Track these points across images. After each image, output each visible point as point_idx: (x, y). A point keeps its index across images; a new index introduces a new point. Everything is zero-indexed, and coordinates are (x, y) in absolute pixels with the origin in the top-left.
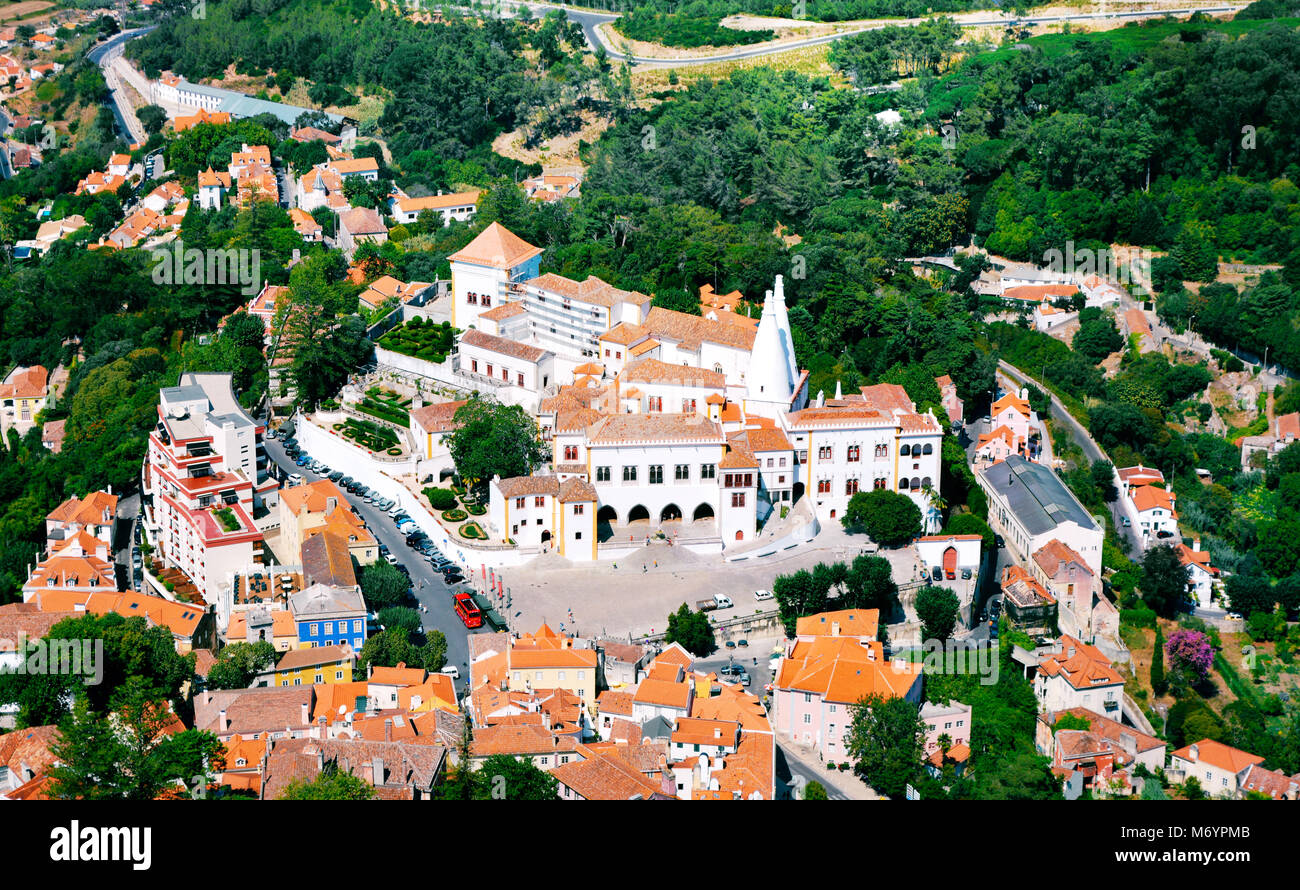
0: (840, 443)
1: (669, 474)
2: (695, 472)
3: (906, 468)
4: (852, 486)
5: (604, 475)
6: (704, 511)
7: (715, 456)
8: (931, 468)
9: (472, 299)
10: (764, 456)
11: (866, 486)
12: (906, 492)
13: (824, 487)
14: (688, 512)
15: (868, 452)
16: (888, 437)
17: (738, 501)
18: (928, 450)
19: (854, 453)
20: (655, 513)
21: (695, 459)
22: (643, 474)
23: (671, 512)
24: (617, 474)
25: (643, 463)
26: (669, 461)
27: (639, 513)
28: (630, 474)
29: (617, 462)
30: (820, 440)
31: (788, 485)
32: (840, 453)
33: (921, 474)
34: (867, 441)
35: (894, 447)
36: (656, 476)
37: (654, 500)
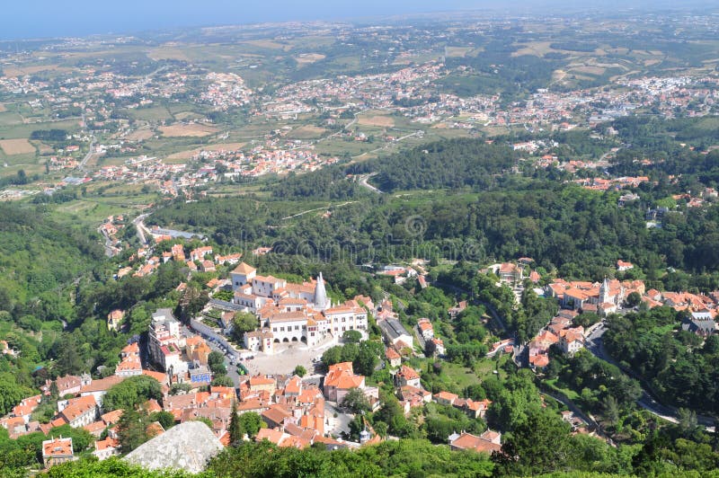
0: (340, 317)
1: (293, 328)
2: (300, 328)
3: (358, 323)
4: (344, 329)
5: (275, 330)
6: (303, 338)
7: (306, 323)
8: (365, 322)
9: (237, 283)
10: (319, 322)
11: (348, 329)
12: (359, 330)
13: (336, 329)
14: (299, 339)
15: (347, 319)
16: (352, 314)
17: (313, 335)
18: (363, 318)
19: (344, 320)
20: (290, 339)
21: (301, 323)
22: (286, 329)
23: (295, 339)
24: (279, 329)
25: (286, 325)
26: (293, 325)
27: (286, 340)
28: (282, 329)
29: (279, 326)
30: (334, 316)
31: (326, 329)
32: (340, 320)
33: (362, 324)
34: (347, 316)
35: (355, 317)
36: (290, 329)
37: (290, 336)
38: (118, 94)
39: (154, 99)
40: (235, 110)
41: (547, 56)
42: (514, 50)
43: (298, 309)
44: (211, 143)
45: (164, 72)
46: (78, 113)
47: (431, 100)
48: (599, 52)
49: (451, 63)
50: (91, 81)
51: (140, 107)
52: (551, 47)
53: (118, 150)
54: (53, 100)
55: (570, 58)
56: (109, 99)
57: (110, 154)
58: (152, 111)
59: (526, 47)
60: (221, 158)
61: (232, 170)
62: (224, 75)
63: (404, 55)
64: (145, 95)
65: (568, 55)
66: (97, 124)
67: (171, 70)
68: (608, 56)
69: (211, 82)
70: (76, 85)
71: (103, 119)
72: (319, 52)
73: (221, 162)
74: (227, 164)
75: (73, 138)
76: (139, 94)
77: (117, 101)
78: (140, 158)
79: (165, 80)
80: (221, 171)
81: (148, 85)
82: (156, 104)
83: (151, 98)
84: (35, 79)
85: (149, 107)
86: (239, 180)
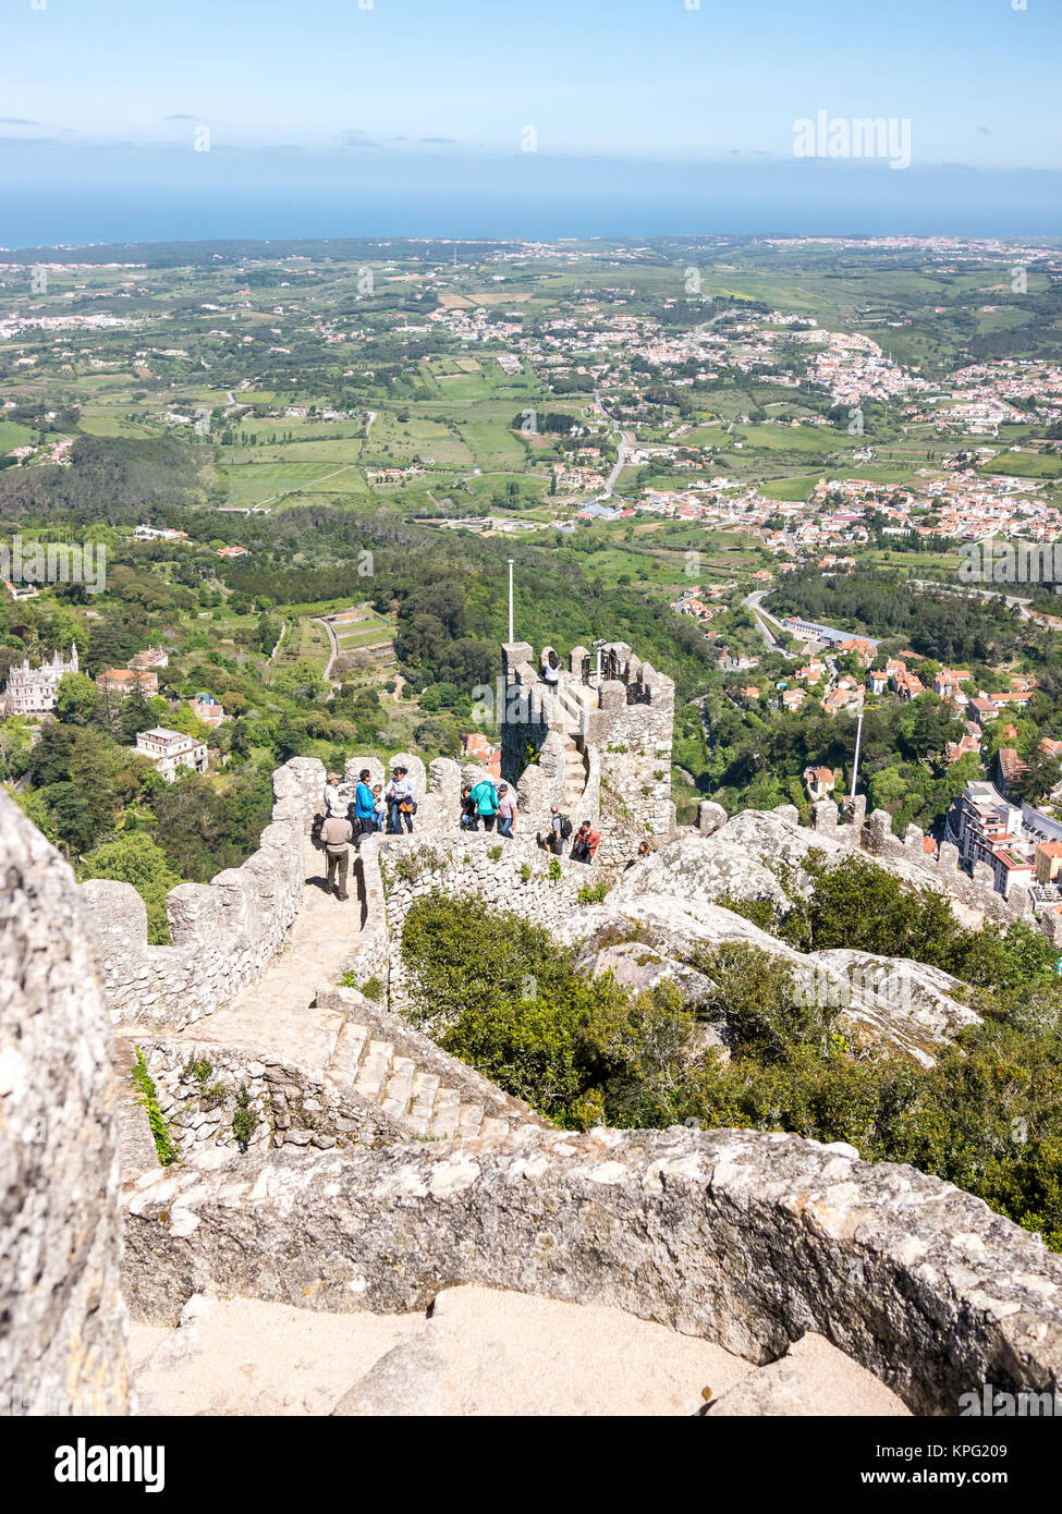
38: (655, 357)
39: (723, 372)
40: (875, 407)
44: (843, 465)
45: (729, 321)
46: (588, 386)
50: (599, 329)
51: (698, 386)
53: (669, 463)
54: (540, 358)
56: (639, 364)
57: (657, 470)
58: (718, 396)
61: (896, 523)
62: (845, 336)
64: (705, 364)
66: (625, 410)
67: (741, 319)
69: (822, 348)
70: (573, 334)
71: (635, 403)
72: (1022, 305)
73: (870, 504)
74: (885, 510)
75: (587, 432)
76: (692, 361)
77: (655, 371)
78: (714, 482)
79: (733, 337)
80: (875, 522)
81: (704, 345)
82: (726, 381)
83: (717, 369)
84: (495, 317)
85: (714, 386)
86: (913, 543)
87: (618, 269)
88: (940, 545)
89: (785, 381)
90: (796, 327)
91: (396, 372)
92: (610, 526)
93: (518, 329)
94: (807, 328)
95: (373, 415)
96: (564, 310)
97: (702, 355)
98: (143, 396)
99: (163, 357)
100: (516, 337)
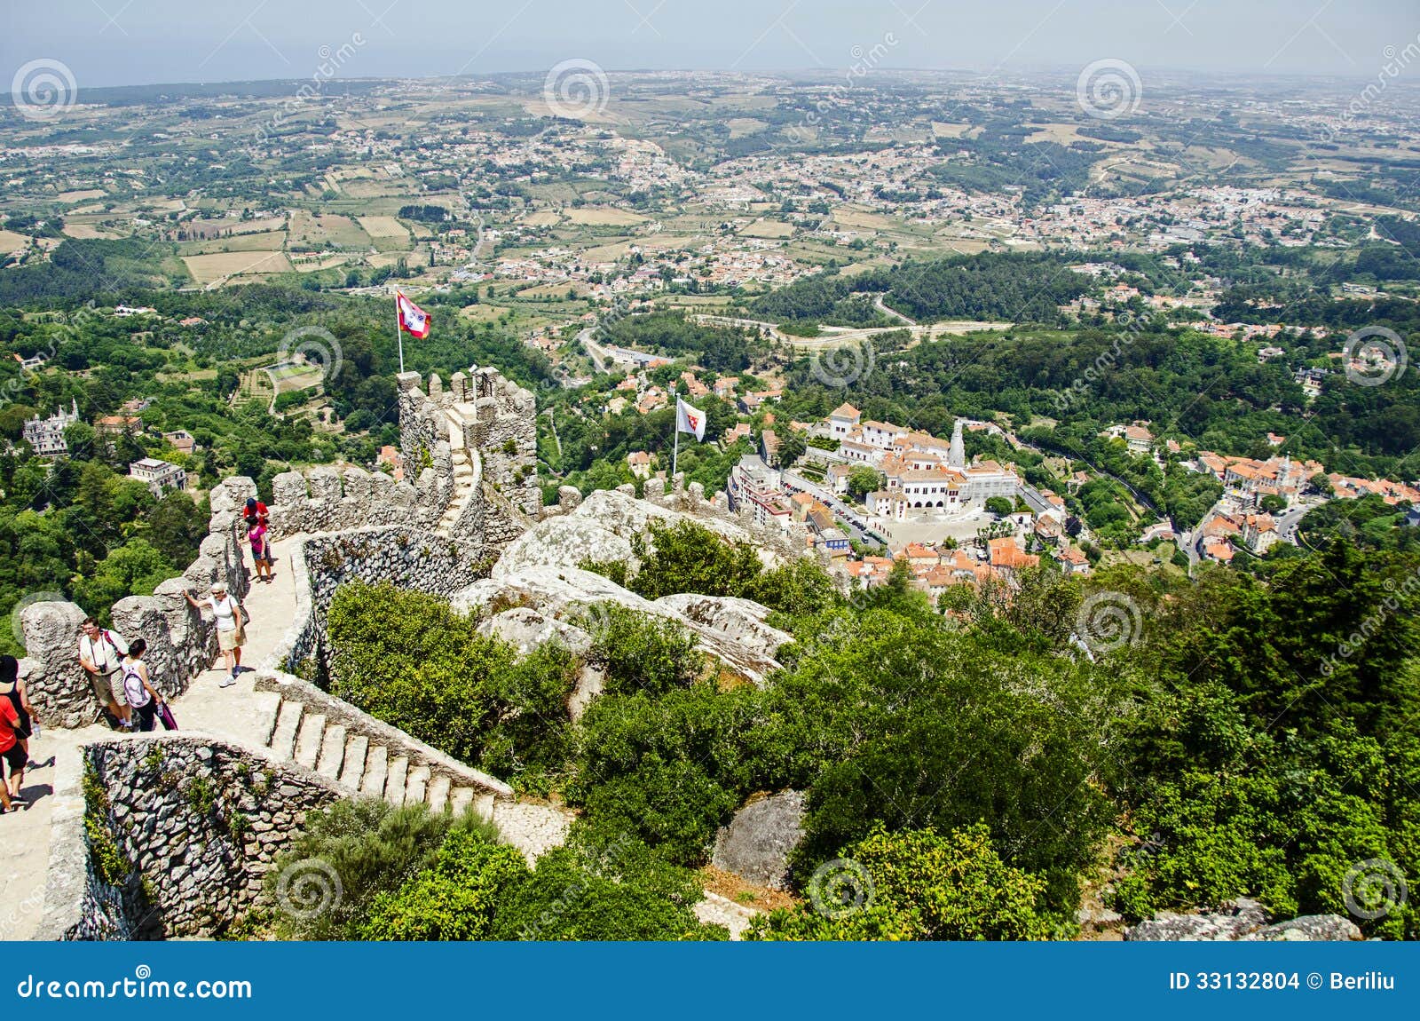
0: (984, 481)
1: (930, 491)
2: (938, 490)
3: (1005, 489)
4: (987, 496)
5: (908, 491)
6: (940, 504)
7: (945, 485)
9: (838, 429)
10: (959, 485)
11: (991, 496)
13: (978, 496)
14: (935, 504)
15: (992, 484)
16: (998, 479)
17: (953, 500)
18: (1011, 483)
19: (988, 484)
20: (924, 505)
21: (938, 486)
22: (921, 491)
23: (929, 504)
24: (912, 491)
25: (921, 487)
26: (930, 486)
27: (918, 505)
28: (917, 491)
29: (912, 487)
30: (976, 479)
32: (983, 484)
34: (992, 481)
35: (1001, 482)
36: (925, 491)
37: (924, 500)
38: (501, 162)
39: (552, 171)
40: (661, 193)
41: (1075, 145)
42: (1029, 133)
43: (929, 467)
44: (642, 235)
45: (555, 134)
46: (454, 185)
47: (931, 196)
48: (1143, 145)
49: (946, 146)
50: (459, 142)
51: (533, 181)
52: (1079, 132)
53: (517, 239)
54: (417, 165)
55: (1104, 151)
56: (490, 167)
57: (509, 244)
58: (548, 189)
59: (1042, 130)
60: (662, 256)
61: (681, 274)
62: (637, 142)
63: (874, 130)
64: (538, 165)
65: (1103, 146)
66: (480, 200)
67: (563, 131)
68: (1156, 151)
69: (622, 151)
70: (439, 146)
71: (488, 195)
72: (760, 118)
73: (661, 262)
74: (673, 266)
75: (455, 219)
76: (529, 163)
77: (502, 171)
78: (550, 251)
79: (559, 145)
80: (667, 275)
81: (537, 151)
82: (554, 177)
83: (547, 168)
84: (381, 136)
85: (548, 181)
86: (693, 288)
87: (470, 98)
88: (713, 289)
89: (595, 175)
90: (603, 137)
91: (308, 179)
92: (476, 286)
93: (398, 144)
94: (610, 137)
95: (293, 213)
96: (431, 129)
97: (536, 159)
98: (114, 206)
99: (126, 176)
100: (397, 151)
